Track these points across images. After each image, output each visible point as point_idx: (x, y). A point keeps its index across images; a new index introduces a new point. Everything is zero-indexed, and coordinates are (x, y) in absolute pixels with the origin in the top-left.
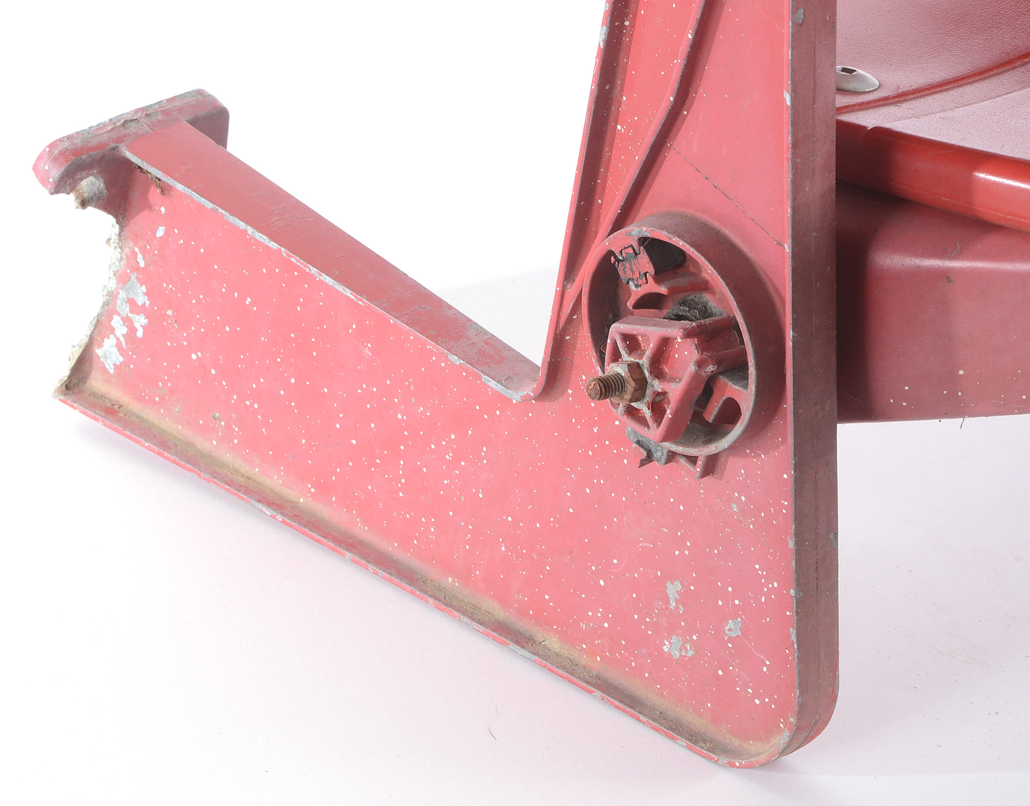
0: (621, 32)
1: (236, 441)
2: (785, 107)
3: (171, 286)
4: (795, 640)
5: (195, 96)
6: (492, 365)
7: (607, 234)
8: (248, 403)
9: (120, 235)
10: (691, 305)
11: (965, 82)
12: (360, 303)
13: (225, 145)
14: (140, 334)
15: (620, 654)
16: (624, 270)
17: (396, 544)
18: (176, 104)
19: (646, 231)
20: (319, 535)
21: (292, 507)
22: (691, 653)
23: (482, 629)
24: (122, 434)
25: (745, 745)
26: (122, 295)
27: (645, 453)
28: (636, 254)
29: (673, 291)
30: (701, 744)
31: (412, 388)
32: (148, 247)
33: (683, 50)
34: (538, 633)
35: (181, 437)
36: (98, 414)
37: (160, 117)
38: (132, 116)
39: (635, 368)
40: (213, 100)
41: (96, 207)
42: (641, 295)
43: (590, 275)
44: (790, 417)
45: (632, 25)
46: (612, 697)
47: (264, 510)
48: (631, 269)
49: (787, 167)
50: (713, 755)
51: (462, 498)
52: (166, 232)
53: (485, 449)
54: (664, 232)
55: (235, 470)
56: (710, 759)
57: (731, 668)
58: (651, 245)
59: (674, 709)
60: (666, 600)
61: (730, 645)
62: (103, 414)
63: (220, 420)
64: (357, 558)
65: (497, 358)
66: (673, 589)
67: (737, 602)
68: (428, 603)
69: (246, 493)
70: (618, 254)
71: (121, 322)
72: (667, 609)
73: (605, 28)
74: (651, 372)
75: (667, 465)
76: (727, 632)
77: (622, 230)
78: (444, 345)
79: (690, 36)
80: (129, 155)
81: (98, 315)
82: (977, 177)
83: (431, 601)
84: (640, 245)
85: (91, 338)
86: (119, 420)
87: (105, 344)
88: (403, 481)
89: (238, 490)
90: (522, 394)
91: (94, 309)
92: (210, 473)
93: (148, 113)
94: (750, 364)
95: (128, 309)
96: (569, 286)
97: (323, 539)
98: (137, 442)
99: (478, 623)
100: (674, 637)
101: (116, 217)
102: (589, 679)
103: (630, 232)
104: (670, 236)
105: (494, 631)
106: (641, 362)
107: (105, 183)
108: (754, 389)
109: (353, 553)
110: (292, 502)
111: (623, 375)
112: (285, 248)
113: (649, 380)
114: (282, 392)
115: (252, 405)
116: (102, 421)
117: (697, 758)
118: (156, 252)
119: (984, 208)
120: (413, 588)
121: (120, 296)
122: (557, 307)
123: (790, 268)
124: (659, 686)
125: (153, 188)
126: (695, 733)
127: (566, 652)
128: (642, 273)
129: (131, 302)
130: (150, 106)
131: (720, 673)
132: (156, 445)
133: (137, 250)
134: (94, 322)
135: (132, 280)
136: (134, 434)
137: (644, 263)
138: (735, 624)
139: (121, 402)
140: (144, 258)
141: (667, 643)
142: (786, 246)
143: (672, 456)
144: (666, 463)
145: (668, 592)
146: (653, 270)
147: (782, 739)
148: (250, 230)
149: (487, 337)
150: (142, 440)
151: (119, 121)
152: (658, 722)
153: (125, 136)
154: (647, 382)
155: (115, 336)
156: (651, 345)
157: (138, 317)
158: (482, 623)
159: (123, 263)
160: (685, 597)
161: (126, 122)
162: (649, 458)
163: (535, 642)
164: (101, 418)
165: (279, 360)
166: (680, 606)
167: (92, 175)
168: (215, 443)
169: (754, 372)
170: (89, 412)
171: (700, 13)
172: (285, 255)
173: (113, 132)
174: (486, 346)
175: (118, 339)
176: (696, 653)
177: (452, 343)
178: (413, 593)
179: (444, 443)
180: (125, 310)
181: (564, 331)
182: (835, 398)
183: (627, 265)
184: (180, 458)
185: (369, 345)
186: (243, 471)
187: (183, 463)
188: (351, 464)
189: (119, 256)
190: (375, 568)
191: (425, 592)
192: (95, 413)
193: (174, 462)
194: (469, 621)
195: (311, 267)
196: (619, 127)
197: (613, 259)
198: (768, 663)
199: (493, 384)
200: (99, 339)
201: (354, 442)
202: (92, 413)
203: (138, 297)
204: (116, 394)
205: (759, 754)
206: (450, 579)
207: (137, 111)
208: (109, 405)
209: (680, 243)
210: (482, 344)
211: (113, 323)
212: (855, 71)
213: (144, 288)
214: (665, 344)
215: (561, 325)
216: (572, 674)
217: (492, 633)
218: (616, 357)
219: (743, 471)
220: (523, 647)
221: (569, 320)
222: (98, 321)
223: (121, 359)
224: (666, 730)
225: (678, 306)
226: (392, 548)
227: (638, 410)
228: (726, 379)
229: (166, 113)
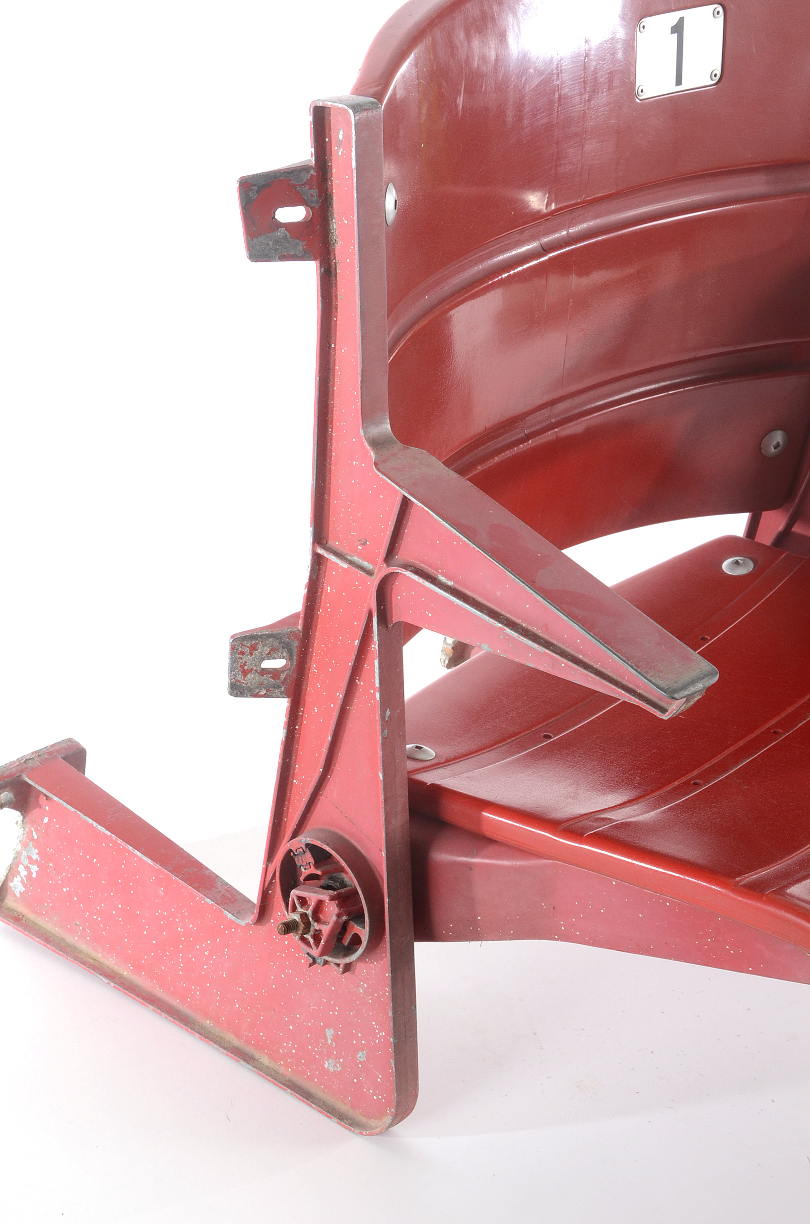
0: (294, 732)
1: (88, 938)
2: (379, 781)
3: (52, 850)
4: (393, 1066)
5: (66, 743)
6: (230, 904)
7: (289, 839)
8: (95, 917)
9: (23, 821)
10: (334, 879)
11: (481, 752)
12: (156, 867)
13: (84, 772)
14: (34, 875)
15: (302, 1068)
16: (298, 860)
17: (178, 1001)
18: (56, 748)
19: (309, 840)
20: (135, 995)
21: (120, 978)
22: (339, 1069)
23: (225, 1052)
24: (24, 934)
25: (369, 1122)
26: (24, 853)
27: (312, 960)
28: (304, 852)
29: (324, 873)
30: (345, 1121)
31: (186, 914)
32: (39, 828)
33: (327, 745)
34: (257, 1054)
35: (58, 935)
36: (10, 922)
37: (46, 756)
38: (31, 756)
39: (304, 916)
40: (78, 744)
41: (8, 808)
42: (308, 874)
43: (280, 862)
44: (388, 945)
45: (300, 729)
46: (297, 1093)
47: (103, 979)
48: (302, 860)
49: (382, 811)
50: (351, 1128)
51: (214, 976)
52: (49, 820)
53: (226, 950)
54: (319, 842)
55: (88, 954)
56: (350, 1130)
57: (361, 1078)
58: (312, 848)
59: (331, 1100)
60: (326, 1038)
61: (360, 1066)
62: (12, 921)
63: (79, 926)
64: (156, 1009)
65: (233, 899)
66: (329, 1033)
67: (363, 1042)
68: (195, 1036)
69: (94, 969)
70: (295, 852)
71: (24, 869)
72: (326, 1044)
73: (285, 730)
74: (313, 918)
75: (325, 966)
76: (358, 1058)
77: (296, 839)
78: (203, 892)
79: (329, 738)
80: (27, 780)
81: (11, 865)
82: (484, 815)
83: (197, 1035)
84: (306, 847)
85: (7, 877)
86: (21, 925)
87: (14, 880)
88: (182, 965)
89: (88, 967)
90: (246, 922)
91: (9, 861)
92: (74, 958)
93: (39, 754)
94: (366, 916)
95: (28, 862)
96: (270, 865)
97: (136, 997)
98: (32, 938)
99: (223, 1048)
100: (330, 1060)
101: (20, 812)
102: (284, 1082)
103: (301, 840)
104: (322, 844)
105: (232, 1053)
106: (307, 912)
107: (13, 794)
108: (368, 929)
109: (154, 1006)
110: (120, 974)
111: (297, 920)
112: (114, 835)
113: (312, 923)
114: (114, 912)
115: (97, 919)
116: (12, 925)
117: (343, 1129)
118: (44, 831)
119: (487, 831)
120: (187, 1027)
121: (23, 854)
122: (264, 876)
123: (386, 865)
124: (322, 1087)
125: (41, 796)
126: (342, 1114)
127: (272, 1066)
128: (308, 862)
129: (29, 858)
130: (41, 750)
131: (355, 1081)
132: (42, 940)
133: (32, 829)
134: (8, 868)
135: (30, 845)
136: (30, 933)
137: (309, 857)
138: (363, 1054)
139: (24, 914)
140: (37, 834)
141: (327, 1063)
142: (383, 853)
143: (326, 962)
144: (323, 966)
145: (327, 1034)
146: (314, 861)
147: (388, 1119)
148: (95, 824)
149: (227, 887)
150: (34, 937)
151: (23, 760)
152: (322, 1108)
153: (26, 768)
154: (310, 924)
155: (21, 876)
156: (313, 904)
157: (33, 866)
158: (225, 1048)
159: (24, 836)
160: (336, 1038)
161: (26, 760)
162: (314, 962)
163: (255, 1059)
164: (11, 924)
165: (112, 894)
166: (334, 1043)
167: (6, 791)
168: (76, 938)
169: (368, 921)
170: (4, 920)
171: (334, 727)
172: (114, 839)
173: (19, 766)
174: (226, 893)
175: (22, 878)
176: (342, 1069)
177: (207, 891)
178: (187, 1030)
179: (204, 945)
180: (26, 862)
181: (268, 888)
182: (413, 933)
183: (300, 858)
184: (56, 948)
185: (162, 889)
186: (92, 956)
187: (58, 951)
188: (152, 954)
189: (23, 832)
190: (165, 1015)
191: (194, 1029)
192: (8, 921)
193: (53, 950)
194: (218, 1047)
195: (129, 846)
196: (295, 781)
197: (292, 854)
198: (380, 1076)
199: (229, 916)
200: (11, 877)
201: (154, 942)
202: (6, 921)
203: (33, 855)
204: (21, 908)
205: (376, 1128)
206: (208, 1022)
207: (33, 753)
208: (16, 915)
209: (327, 848)
210: (224, 891)
211: (19, 869)
212: (422, 748)
213: (36, 851)
214: (320, 903)
215: (266, 886)
216: (275, 1079)
217: (231, 1054)
218: (294, 909)
219: (365, 971)
220: (248, 1063)
221: (271, 883)
222: (11, 867)
223: (24, 889)
224: (326, 1113)
225: (328, 880)
226: (176, 1003)
227: (307, 939)
228: (353, 923)
229: (50, 753)
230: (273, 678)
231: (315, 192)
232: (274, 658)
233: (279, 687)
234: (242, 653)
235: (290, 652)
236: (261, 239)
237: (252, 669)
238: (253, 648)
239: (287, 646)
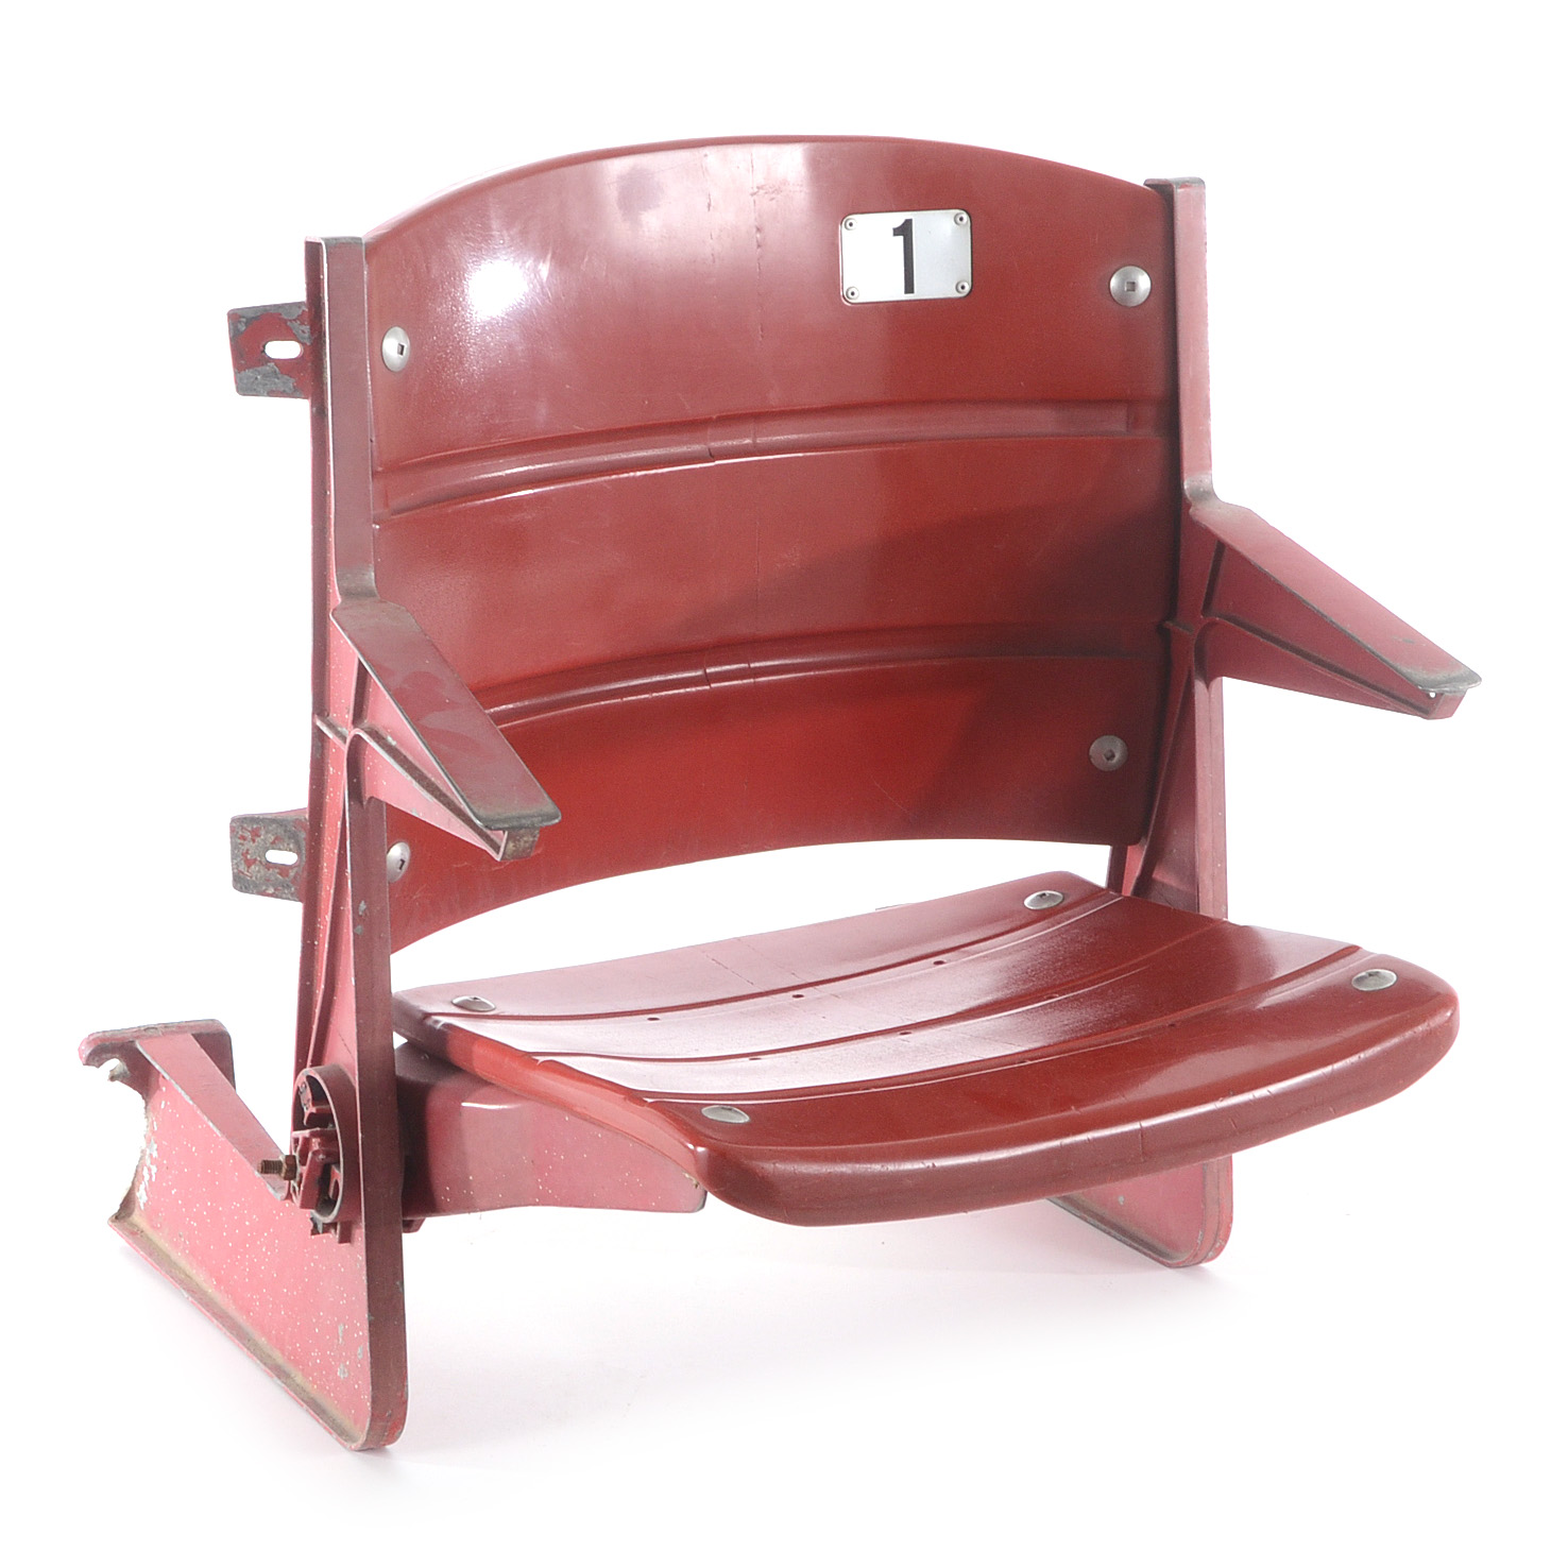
0: (313, 948)
1: (186, 1251)
3: (166, 1143)
8: (192, 1223)
9: (146, 1108)
14: (154, 1179)
15: (323, 1381)
22: (347, 1375)
26: (147, 1151)
28: (306, 1087)
29: (320, 1112)
32: (158, 1116)
37: (174, 1030)
41: (122, 1081)
44: (362, 1192)
51: (269, 1278)
52: (165, 1105)
57: (360, 1382)
59: (340, 1417)
60: (338, 1337)
61: (359, 1366)
63: (182, 1237)
66: (340, 1329)
67: (361, 1334)
71: (147, 1171)
72: (339, 1344)
76: (358, 1356)
80: (139, 1048)
81: (136, 1166)
84: (307, 1081)
85: (133, 1184)
87: (139, 1186)
91: (136, 1163)
94: (341, 1156)
100: (341, 1364)
101: (141, 1093)
106: (296, 1155)
107: (128, 1067)
108: (343, 1173)
113: (298, 1167)
118: (162, 1120)
124: (336, 1403)
129: (151, 1156)
131: (357, 1386)
133: (153, 1118)
134: (134, 1173)
135: (152, 1140)
137: (308, 1093)
138: (360, 1349)
139: (145, 1231)
140: (156, 1125)
141: (339, 1369)
145: (339, 1332)
155: (144, 1181)
157: (154, 1167)
159: (147, 1129)
160: (344, 1334)
165: (204, 1190)
166: (343, 1341)
167: (115, 1058)
168: (179, 1253)
169: (342, 1161)
173: (134, 1033)
175: (145, 1183)
180: (149, 1162)
188: (229, 1261)
189: (145, 1123)
200: (137, 1183)
201: (230, 1245)
203: (154, 1152)
204: (144, 1225)
208: (140, 1234)
209: (321, 1082)
211: (143, 1172)
213: (156, 1146)
222: (136, 1172)
223: (147, 1199)
228: (335, 1169)
230: (280, 874)
231: (307, 328)
232: (280, 849)
233: (288, 887)
234: (244, 838)
235: (297, 843)
236: (249, 373)
237: (255, 859)
238: (255, 834)
239: (294, 837)
